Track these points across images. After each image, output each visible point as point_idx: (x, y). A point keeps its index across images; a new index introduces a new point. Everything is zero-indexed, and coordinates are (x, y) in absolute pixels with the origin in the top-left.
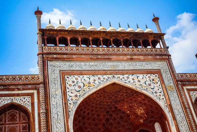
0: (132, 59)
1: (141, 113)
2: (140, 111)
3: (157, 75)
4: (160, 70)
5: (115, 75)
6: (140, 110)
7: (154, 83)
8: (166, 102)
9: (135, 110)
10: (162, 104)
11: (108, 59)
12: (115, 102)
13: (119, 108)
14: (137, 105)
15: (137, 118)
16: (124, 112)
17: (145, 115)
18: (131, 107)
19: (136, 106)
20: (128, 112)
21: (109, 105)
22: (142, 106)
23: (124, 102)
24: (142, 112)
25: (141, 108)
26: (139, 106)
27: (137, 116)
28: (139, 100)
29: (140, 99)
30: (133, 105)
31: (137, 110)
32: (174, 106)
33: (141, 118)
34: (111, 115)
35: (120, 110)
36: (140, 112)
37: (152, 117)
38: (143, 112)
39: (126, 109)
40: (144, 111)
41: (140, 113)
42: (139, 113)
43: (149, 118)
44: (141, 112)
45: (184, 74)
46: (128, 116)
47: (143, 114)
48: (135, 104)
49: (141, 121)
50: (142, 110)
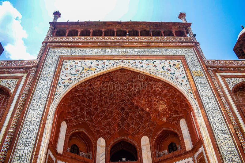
1: (162, 109)
2: (161, 107)
3: (180, 60)
4: (184, 56)
6: (161, 106)
7: (175, 68)
8: (190, 88)
9: (156, 106)
12: (130, 96)
13: (136, 104)
14: (156, 99)
15: (158, 116)
16: (142, 110)
17: (168, 111)
18: (150, 102)
19: (155, 100)
20: (148, 109)
21: (122, 101)
22: (162, 100)
23: (141, 95)
25: (161, 102)
26: (158, 99)
27: (160, 115)
28: (158, 90)
29: (158, 89)
30: (152, 99)
31: (158, 105)
33: (164, 115)
34: (127, 114)
35: (137, 107)
36: (161, 108)
37: (176, 112)
38: (165, 107)
39: (145, 105)
40: (166, 106)
41: (161, 110)
42: (160, 110)
43: (172, 115)
44: (163, 108)
46: (148, 114)
47: (164, 110)
48: (154, 97)
49: (164, 119)
50: (163, 105)
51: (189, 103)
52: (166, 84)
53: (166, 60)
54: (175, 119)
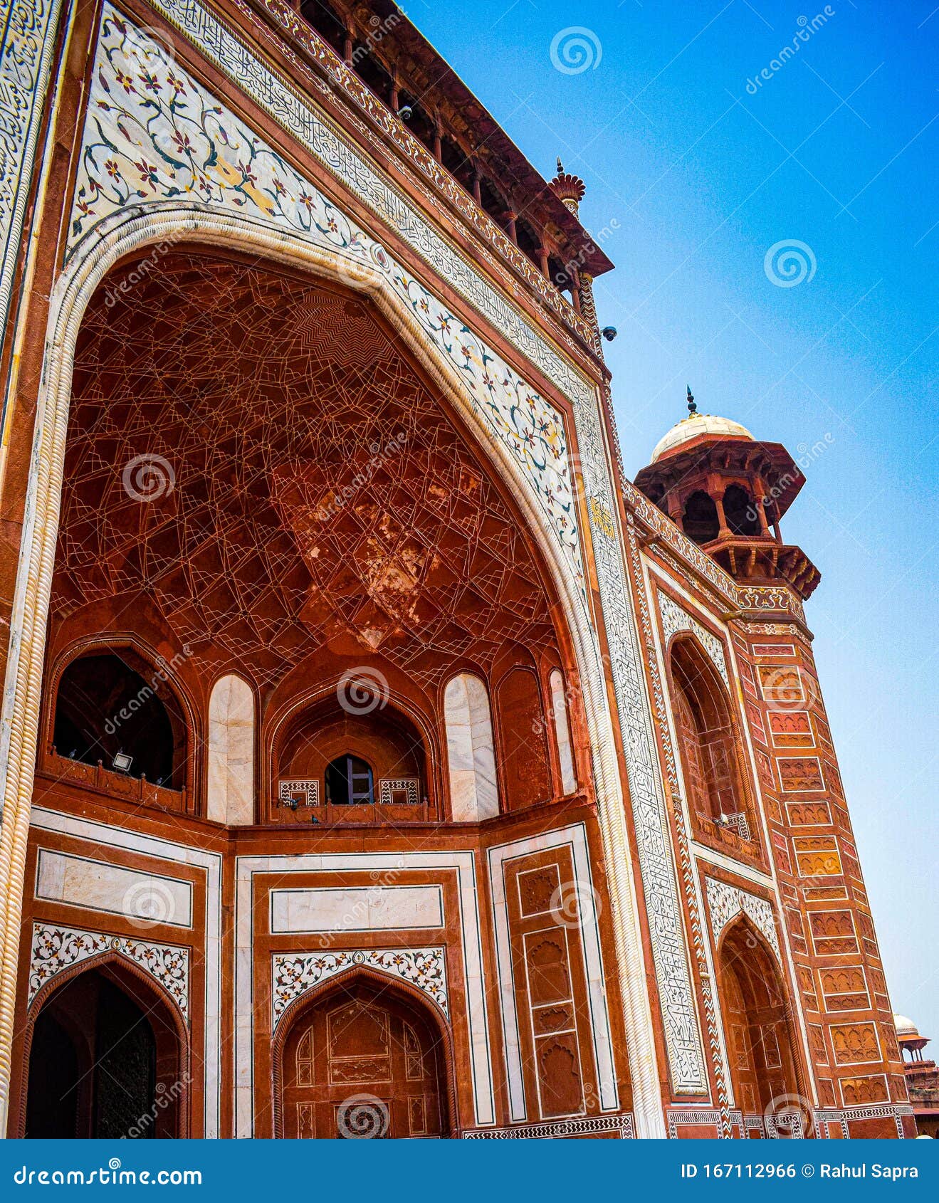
1: (387, 590)
2: (390, 578)
3: (558, 415)
4: (570, 404)
6: (391, 571)
7: (547, 446)
8: (582, 571)
9: (366, 558)
11: (370, 148)
12: (279, 445)
13: (274, 499)
14: (393, 528)
15: (348, 609)
16: (286, 543)
17: (411, 610)
19: (381, 533)
20: (315, 553)
21: (229, 447)
22: (418, 547)
23: (334, 471)
24: (403, 584)
25: (408, 555)
26: (403, 537)
27: (358, 607)
28: (436, 497)
29: (440, 492)
30: (368, 520)
31: (379, 561)
33: (380, 617)
34: (205, 520)
35: (271, 518)
36: (386, 582)
37: (455, 633)
38: (410, 587)
39: (318, 526)
40: (418, 586)
41: (381, 589)
42: (374, 588)
43: (427, 636)
44: (396, 585)
46: (303, 577)
47: (398, 599)
48: (386, 516)
49: (371, 639)
50: (405, 570)
53: (522, 380)
54: (434, 658)
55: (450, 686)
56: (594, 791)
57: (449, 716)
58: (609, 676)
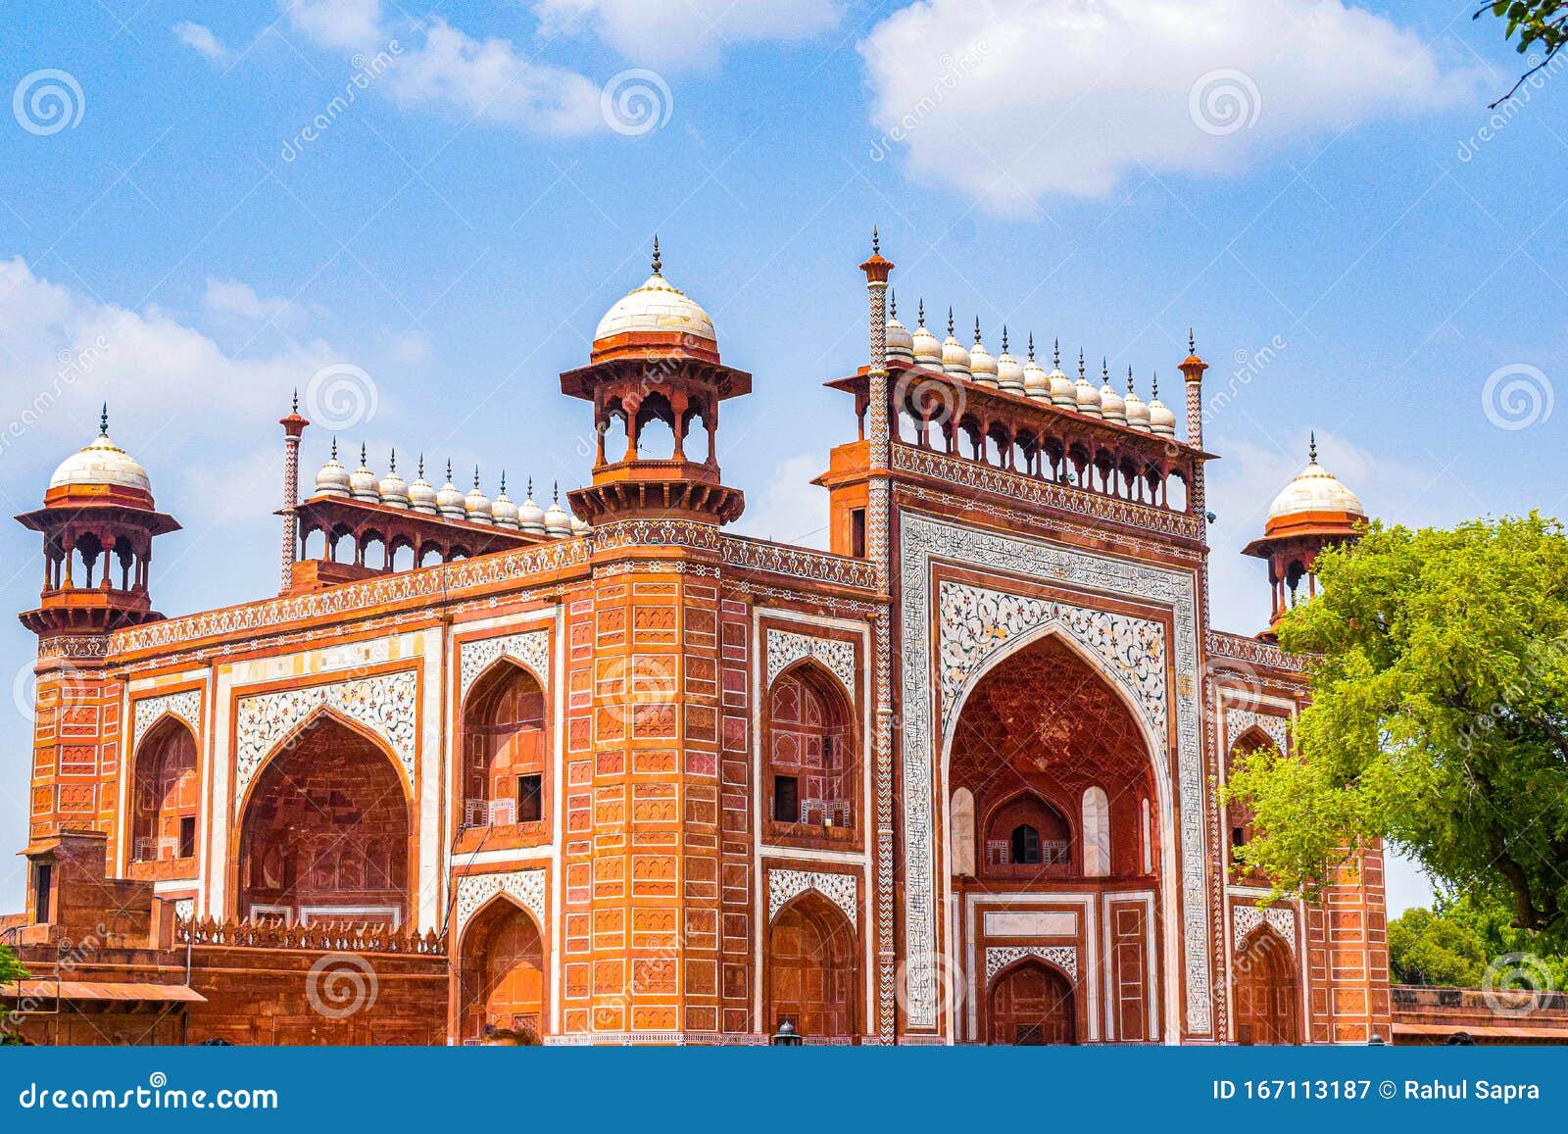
0: (1109, 548)
2: (1053, 732)
3: (1161, 625)
4: (1171, 607)
5: (1060, 606)
6: (1055, 729)
7: (1150, 658)
8: (1165, 738)
9: (1040, 723)
10: (1155, 742)
11: (1053, 533)
14: (1056, 709)
15: (1028, 747)
17: (1065, 749)
18: (1032, 708)
19: (1049, 711)
20: (1011, 720)
22: (1071, 720)
23: (1025, 687)
24: (1060, 735)
25: (1065, 722)
26: (1061, 713)
27: (1034, 746)
28: (1082, 698)
29: (1085, 697)
30: (1043, 706)
31: (1048, 724)
32: (1182, 758)
33: (1047, 752)
36: (1051, 734)
37: (1090, 764)
38: (1065, 737)
39: (1013, 708)
40: (1070, 737)
41: (1048, 737)
42: (1044, 736)
43: (1074, 764)
44: (1056, 735)
45: (1228, 635)
46: (1004, 731)
47: (1058, 743)
48: (1053, 704)
49: (1041, 764)
50: (1062, 729)
51: (1154, 780)
52: (1116, 702)
53: (1136, 619)
54: (1076, 777)
55: (1086, 793)
56: (1160, 875)
57: (1085, 811)
58: (1177, 803)
